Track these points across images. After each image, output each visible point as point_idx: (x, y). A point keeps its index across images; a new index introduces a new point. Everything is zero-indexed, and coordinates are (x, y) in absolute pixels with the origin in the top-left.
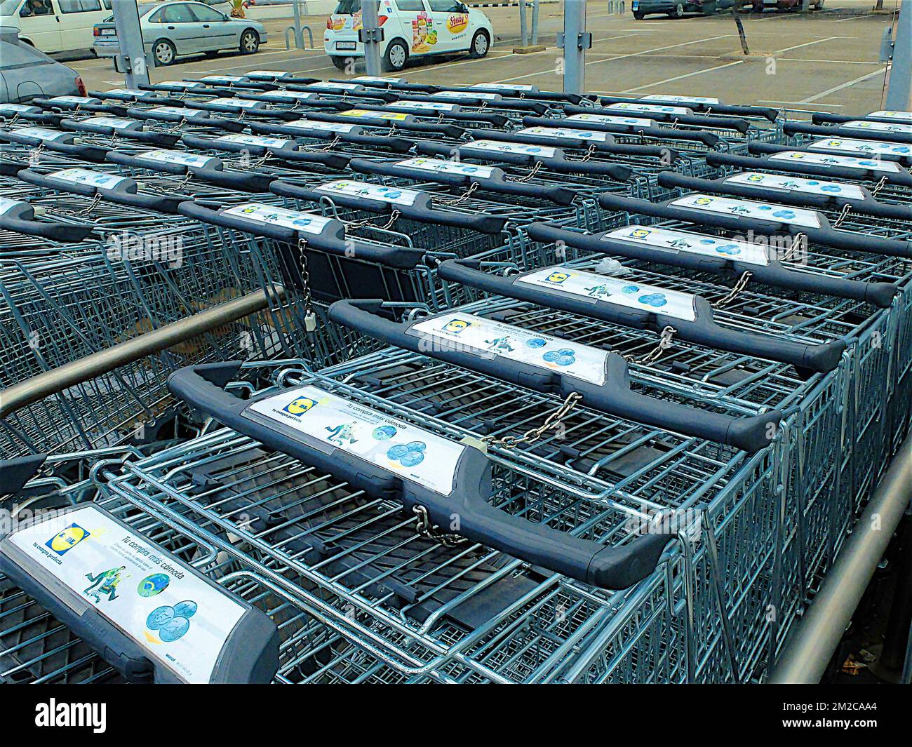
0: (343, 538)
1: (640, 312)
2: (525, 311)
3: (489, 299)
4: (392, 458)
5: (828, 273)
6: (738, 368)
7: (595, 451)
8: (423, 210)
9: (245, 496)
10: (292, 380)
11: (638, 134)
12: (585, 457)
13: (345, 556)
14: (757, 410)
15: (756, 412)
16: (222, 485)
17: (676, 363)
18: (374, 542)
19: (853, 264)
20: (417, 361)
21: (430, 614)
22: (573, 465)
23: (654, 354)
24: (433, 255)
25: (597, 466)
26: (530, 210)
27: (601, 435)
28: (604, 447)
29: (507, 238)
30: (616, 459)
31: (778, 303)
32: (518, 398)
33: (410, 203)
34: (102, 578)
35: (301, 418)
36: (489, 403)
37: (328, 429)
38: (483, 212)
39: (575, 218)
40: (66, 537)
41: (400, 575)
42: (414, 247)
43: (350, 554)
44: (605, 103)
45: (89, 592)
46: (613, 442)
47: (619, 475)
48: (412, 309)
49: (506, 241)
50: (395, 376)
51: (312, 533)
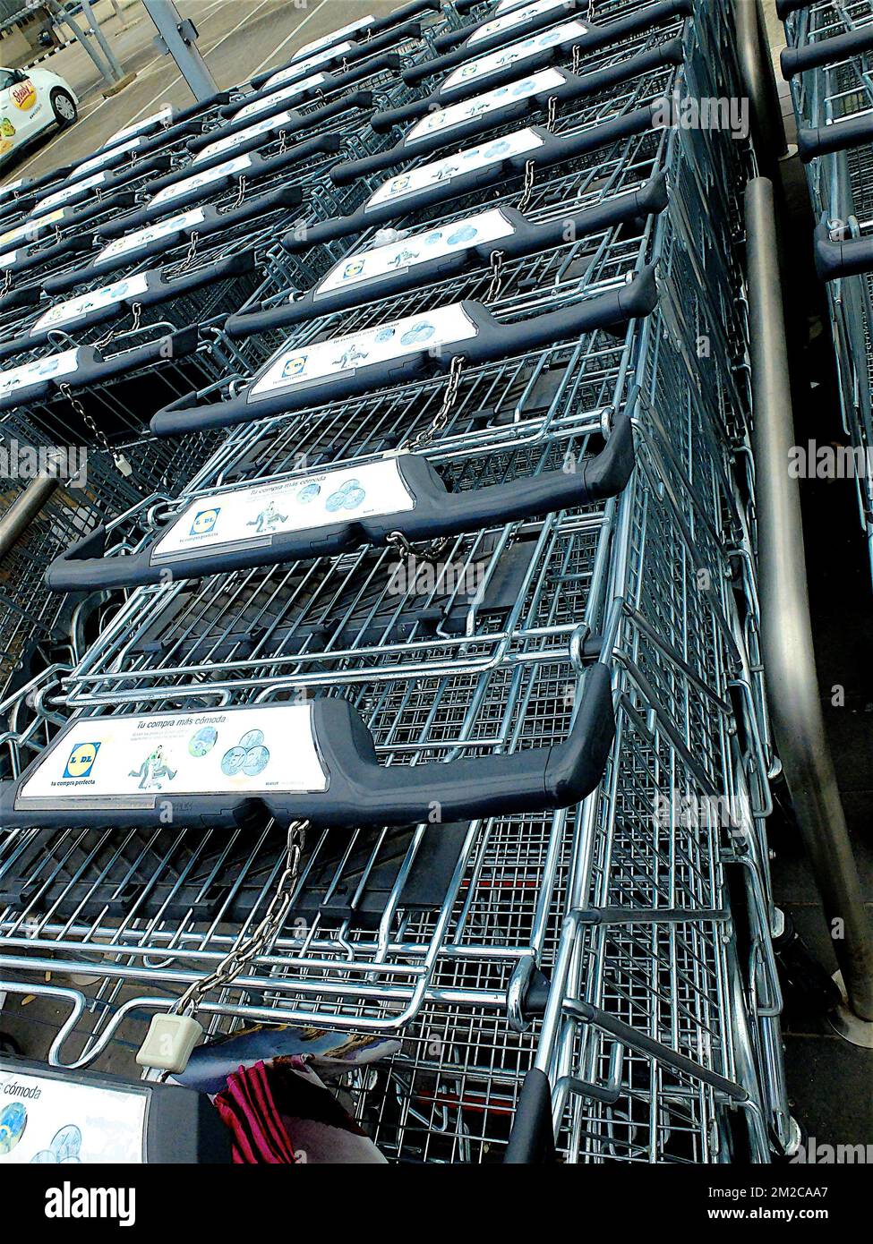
0: (331, 611)
1: (457, 255)
2: (338, 326)
3: (292, 337)
4: (334, 510)
5: (599, 123)
6: (575, 259)
7: (503, 403)
8: (162, 288)
9: (208, 636)
10: (162, 516)
11: (316, 96)
12: (499, 412)
13: (347, 623)
14: (624, 280)
15: (623, 284)
16: (176, 640)
17: (520, 284)
18: (362, 598)
19: (613, 104)
20: (269, 429)
21: (466, 619)
22: (495, 424)
23: (495, 288)
24: (206, 325)
25: (517, 411)
26: (265, 232)
27: (495, 388)
28: (508, 395)
29: (264, 270)
30: (529, 396)
31: (569, 180)
32: (394, 404)
33: (145, 289)
34: (147, 768)
35: (215, 531)
36: (371, 424)
37: (251, 523)
38: (221, 259)
39: (315, 215)
40: (79, 759)
41: (410, 607)
42: (178, 328)
43: (349, 619)
44: (257, 84)
45: (144, 785)
46: (512, 387)
47: (542, 409)
48: (228, 385)
49: (265, 273)
50: (261, 453)
51: (300, 625)
